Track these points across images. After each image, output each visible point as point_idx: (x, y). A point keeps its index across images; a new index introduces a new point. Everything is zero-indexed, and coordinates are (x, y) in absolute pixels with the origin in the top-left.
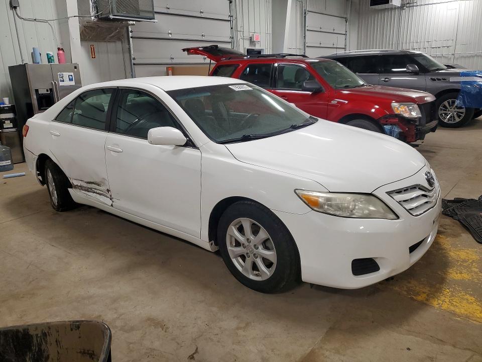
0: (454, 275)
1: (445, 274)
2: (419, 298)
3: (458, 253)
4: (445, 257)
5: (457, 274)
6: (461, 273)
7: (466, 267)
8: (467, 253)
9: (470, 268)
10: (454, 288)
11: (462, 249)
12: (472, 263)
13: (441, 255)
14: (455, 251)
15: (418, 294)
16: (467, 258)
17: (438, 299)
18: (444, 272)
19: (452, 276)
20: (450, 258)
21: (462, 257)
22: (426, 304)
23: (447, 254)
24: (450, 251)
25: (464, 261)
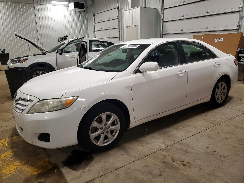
0: (9, 153)
1: (13, 151)
2: (15, 137)
3: (15, 167)
4: (20, 159)
5: (7, 154)
6: (6, 156)
7: (5, 161)
8: (10, 171)
9: (3, 162)
10: (5, 148)
11: (14, 172)
12: (4, 165)
13: (23, 159)
14: (18, 167)
15: (17, 138)
16: (8, 167)
17: (8, 140)
18: (14, 151)
19: (9, 152)
20: (17, 160)
21: (11, 166)
22: (11, 137)
23: (21, 162)
24: (21, 165)
25: (8, 164)
